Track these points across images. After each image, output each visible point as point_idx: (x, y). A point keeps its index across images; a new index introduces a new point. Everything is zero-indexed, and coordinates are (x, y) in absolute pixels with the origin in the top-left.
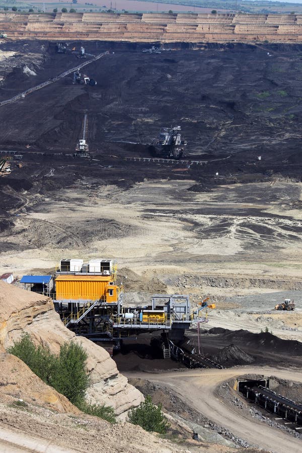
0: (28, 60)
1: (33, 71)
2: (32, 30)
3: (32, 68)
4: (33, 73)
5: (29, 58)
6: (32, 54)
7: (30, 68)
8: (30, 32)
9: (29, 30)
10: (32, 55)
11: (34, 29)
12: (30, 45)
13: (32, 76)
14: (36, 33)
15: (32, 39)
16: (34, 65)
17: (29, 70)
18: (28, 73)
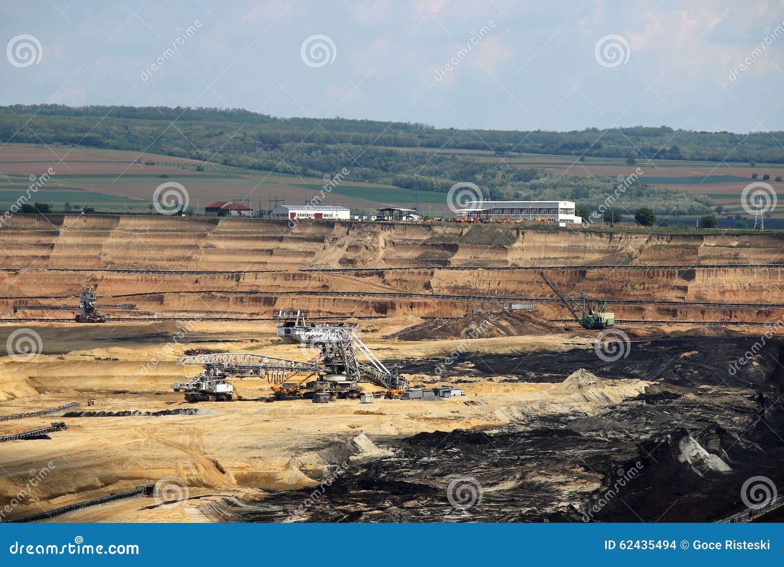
0: (698, 412)
1: (718, 454)
2: (713, 296)
3: (714, 444)
4: (718, 464)
5: (702, 406)
6: (715, 389)
7: (704, 443)
8: (704, 306)
9: (699, 297)
10: (714, 395)
11: (723, 293)
12: (705, 355)
13: (714, 474)
14: (730, 310)
15: (713, 334)
16: (721, 431)
17: (703, 452)
18: (699, 462)
